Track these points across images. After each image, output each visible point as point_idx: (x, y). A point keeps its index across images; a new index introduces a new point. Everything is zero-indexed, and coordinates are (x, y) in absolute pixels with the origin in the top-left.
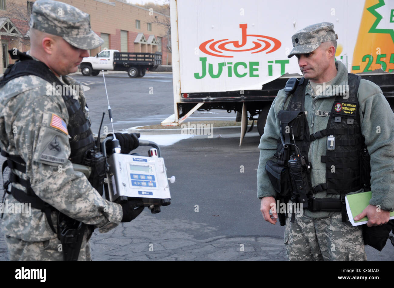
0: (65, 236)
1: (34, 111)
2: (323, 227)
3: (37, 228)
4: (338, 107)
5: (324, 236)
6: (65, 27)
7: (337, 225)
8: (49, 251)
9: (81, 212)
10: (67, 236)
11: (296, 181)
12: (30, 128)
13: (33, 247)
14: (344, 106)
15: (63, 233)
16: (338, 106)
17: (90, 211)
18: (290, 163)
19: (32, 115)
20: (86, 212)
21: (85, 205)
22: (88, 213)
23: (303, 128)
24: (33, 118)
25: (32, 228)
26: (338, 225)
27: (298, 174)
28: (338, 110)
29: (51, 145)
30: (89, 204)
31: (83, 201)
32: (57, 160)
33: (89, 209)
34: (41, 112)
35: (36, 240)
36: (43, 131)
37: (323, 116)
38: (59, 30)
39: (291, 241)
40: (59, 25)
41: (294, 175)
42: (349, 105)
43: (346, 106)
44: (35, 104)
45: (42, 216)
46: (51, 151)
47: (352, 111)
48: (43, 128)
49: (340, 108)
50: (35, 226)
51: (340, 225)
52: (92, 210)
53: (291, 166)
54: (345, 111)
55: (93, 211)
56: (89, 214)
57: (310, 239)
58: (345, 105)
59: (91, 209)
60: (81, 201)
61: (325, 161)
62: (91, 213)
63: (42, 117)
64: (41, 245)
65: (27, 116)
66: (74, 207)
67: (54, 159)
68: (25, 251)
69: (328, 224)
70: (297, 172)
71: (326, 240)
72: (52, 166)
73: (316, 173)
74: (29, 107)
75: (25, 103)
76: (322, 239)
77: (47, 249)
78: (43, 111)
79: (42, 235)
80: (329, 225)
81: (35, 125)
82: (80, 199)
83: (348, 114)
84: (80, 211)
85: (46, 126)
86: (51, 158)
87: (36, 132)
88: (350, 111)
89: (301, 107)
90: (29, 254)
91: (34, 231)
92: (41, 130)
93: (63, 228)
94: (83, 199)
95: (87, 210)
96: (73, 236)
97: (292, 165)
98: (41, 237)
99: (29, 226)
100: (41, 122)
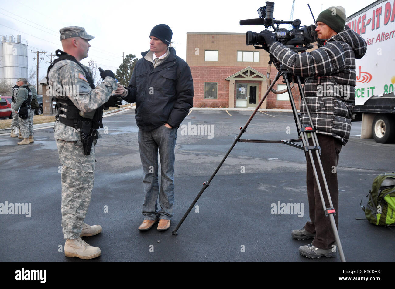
0: (84, 139)
1: (70, 73)
3: (72, 135)
6: (80, 32)
8: (76, 147)
10: (85, 139)
12: (70, 81)
13: (69, 144)
15: (83, 138)
19: (70, 75)
24: (71, 76)
25: (69, 135)
29: (81, 86)
34: (73, 73)
35: (71, 141)
36: (76, 80)
38: (77, 34)
40: (77, 31)
44: (70, 69)
45: (74, 130)
48: (75, 79)
50: (71, 134)
63: (74, 75)
64: (73, 144)
65: (68, 76)
67: (84, 91)
68: (65, 146)
72: (84, 94)
74: (68, 71)
75: (65, 71)
77: (75, 146)
78: (74, 72)
79: (74, 138)
81: (72, 79)
85: (77, 78)
86: (82, 91)
87: (73, 81)
90: (67, 148)
91: (71, 136)
92: (75, 80)
93: (83, 136)
96: (88, 139)
98: (74, 139)
99: (68, 134)
100: (74, 77)
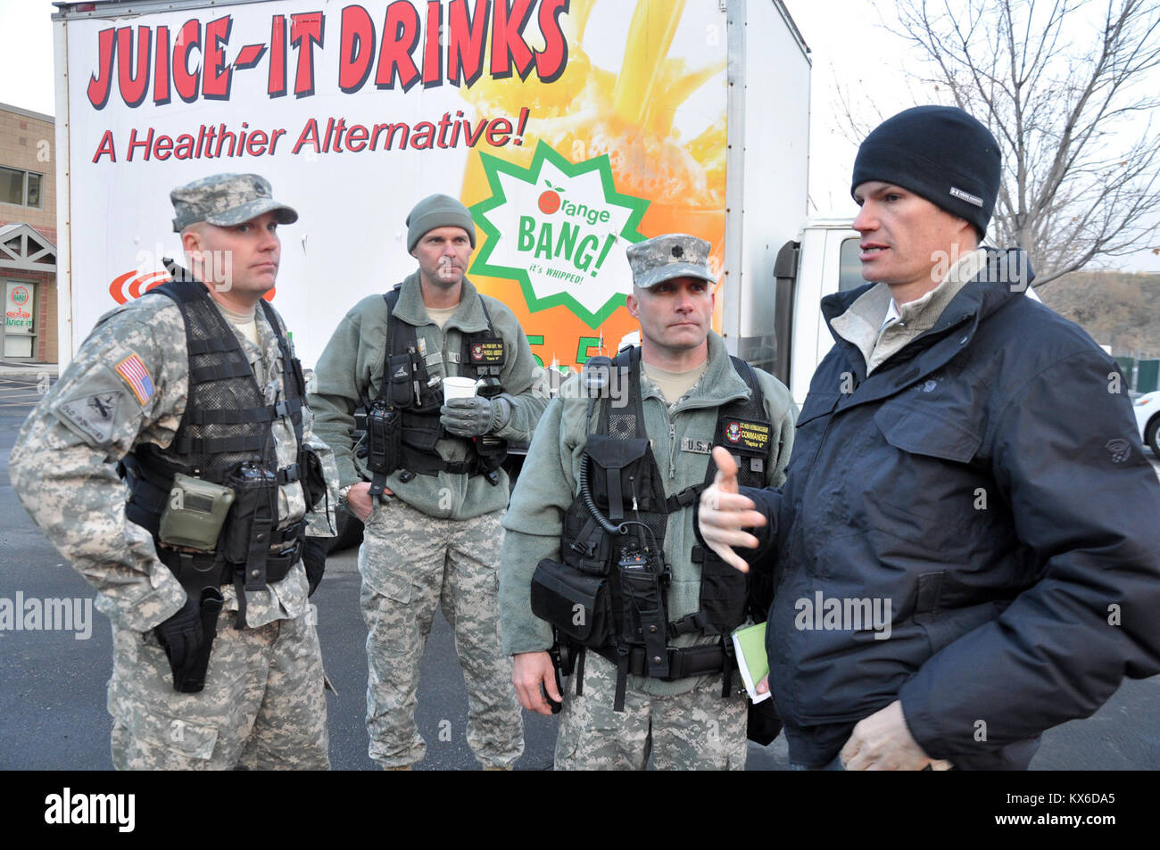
2: (676, 715)
4: (734, 432)
5: (671, 737)
7: (711, 708)
9: (91, 539)
11: (641, 612)
14: (745, 430)
16: (734, 428)
17: (111, 545)
18: (624, 569)
20: (102, 544)
21: (106, 528)
22: (105, 547)
23: (648, 481)
26: (715, 706)
27: (647, 596)
28: (734, 439)
30: (113, 528)
31: (103, 520)
32: (90, 428)
33: (109, 538)
37: (697, 451)
39: (584, 751)
41: (635, 598)
42: (755, 428)
43: (749, 431)
46: (89, 408)
47: (761, 442)
49: (737, 433)
51: (719, 707)
52: (116, 542)
53: (630, 577)
54: (747, 442)
55: (117, 547)
56: (107, 551)
57: (636, 746)
58: (747, 426)
59: (113, 540)
60: (99, 518)
61: (701, 560)
62: (111, 548)
66: (81, 526)
69: (689, 707)
70: (645, 591)
71: (673, 746)
73: (683, 590)
76: (663, 744)
80: (689, 710)
82: (97, 514)
83: (753, 447)
84: (90, 537)
85: (106, 365)
88: (758, 442)
89: (637, 427)
94: (104, 514)
95: (104, 540)
97: (632, 574)
